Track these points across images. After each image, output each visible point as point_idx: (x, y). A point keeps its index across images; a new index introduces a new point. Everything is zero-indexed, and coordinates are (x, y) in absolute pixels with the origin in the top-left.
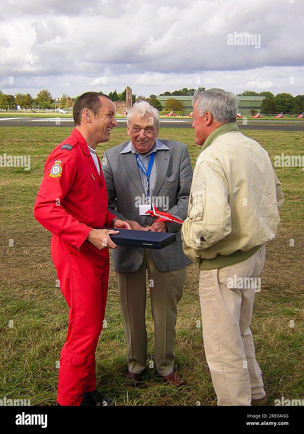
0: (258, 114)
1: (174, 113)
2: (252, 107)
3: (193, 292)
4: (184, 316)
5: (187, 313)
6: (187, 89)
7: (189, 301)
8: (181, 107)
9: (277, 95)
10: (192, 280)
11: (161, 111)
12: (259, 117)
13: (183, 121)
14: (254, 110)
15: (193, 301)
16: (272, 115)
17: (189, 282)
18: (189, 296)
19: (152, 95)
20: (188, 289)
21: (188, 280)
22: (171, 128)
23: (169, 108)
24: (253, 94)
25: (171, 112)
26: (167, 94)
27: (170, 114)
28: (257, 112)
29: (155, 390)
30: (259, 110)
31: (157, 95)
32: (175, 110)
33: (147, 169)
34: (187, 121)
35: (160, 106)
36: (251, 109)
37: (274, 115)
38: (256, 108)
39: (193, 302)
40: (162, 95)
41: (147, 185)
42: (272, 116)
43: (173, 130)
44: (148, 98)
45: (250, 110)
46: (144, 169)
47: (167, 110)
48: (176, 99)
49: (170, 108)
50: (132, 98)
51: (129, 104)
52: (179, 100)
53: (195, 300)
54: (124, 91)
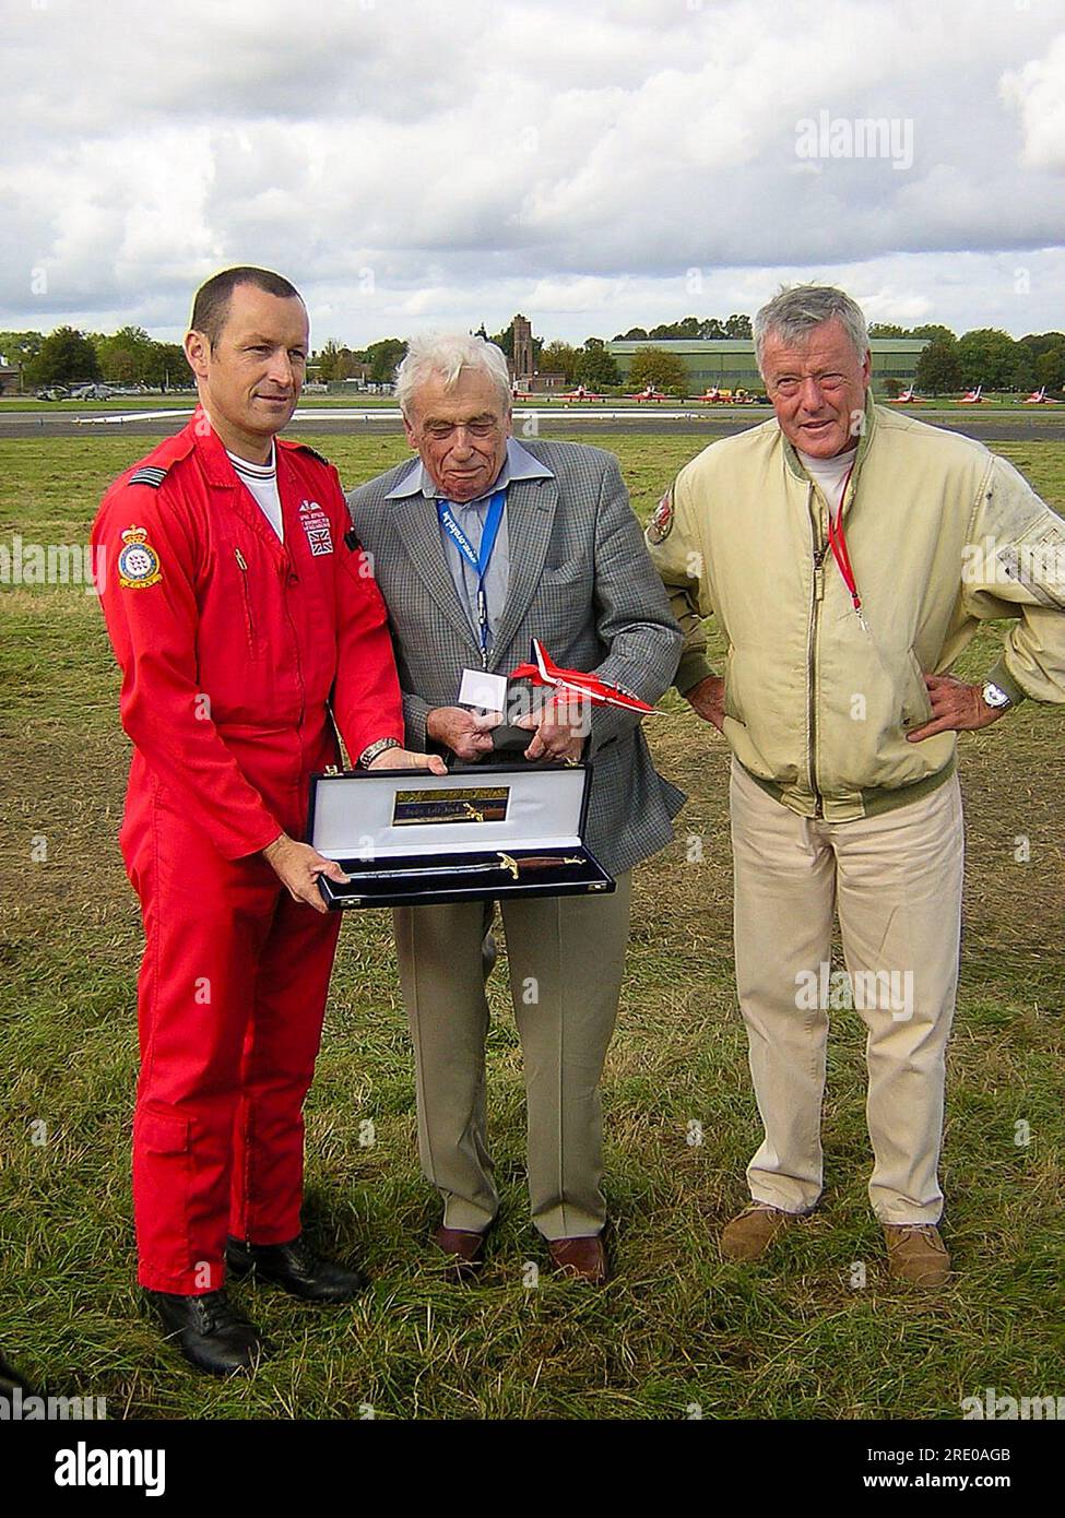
0: (908, 394)
1: (655, 390)
2: (889, 371)
3: (680, 948)
4: (644, 1029)
5: (656, 1017)
6: (695, 319)
7: (664, 978)
8: (677, 374)
9: (964, 334)
10: (681, 906)
11: (617, 385)
12: (912, 399)
13: (684, 415)
14: (896, 379)
15: (679, 978)
16: (949, 395)
17: (670, 915)
18: (666, 959)
19: (591, 339)
20: (664, 937)
21: (666, 908)
22: (644, 436)
23: (642, 377)
24: (894, 333)
25: (649, 388)
26: (636, 334)
27: (645, 394)
28: (904, 386)
29: (524, 1297)
30: (912, 382)
31: (607, 338)
32: (659, 382)
33: (477, 547)
34: (693, 416)
35: (615, 371)
36: (887, 379)
37: (954, 394)
38: (902, 374)
39: (677, 981)
40: (619, 338)
41: (481, 605)
42: (950, 398)
43: (652, 440)
44: (579, 347)
45: (883, 380)
46: (467, 548)
47: (636, 383)
48: (663, 351)
49: (644, 375)
50: (530, 348)
51: (523, 366)
52: (671, 354)
53: (684, 974)
54: (509, 329)
